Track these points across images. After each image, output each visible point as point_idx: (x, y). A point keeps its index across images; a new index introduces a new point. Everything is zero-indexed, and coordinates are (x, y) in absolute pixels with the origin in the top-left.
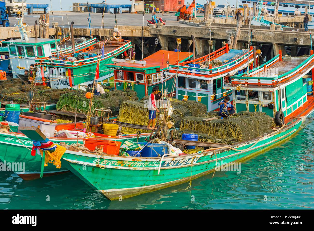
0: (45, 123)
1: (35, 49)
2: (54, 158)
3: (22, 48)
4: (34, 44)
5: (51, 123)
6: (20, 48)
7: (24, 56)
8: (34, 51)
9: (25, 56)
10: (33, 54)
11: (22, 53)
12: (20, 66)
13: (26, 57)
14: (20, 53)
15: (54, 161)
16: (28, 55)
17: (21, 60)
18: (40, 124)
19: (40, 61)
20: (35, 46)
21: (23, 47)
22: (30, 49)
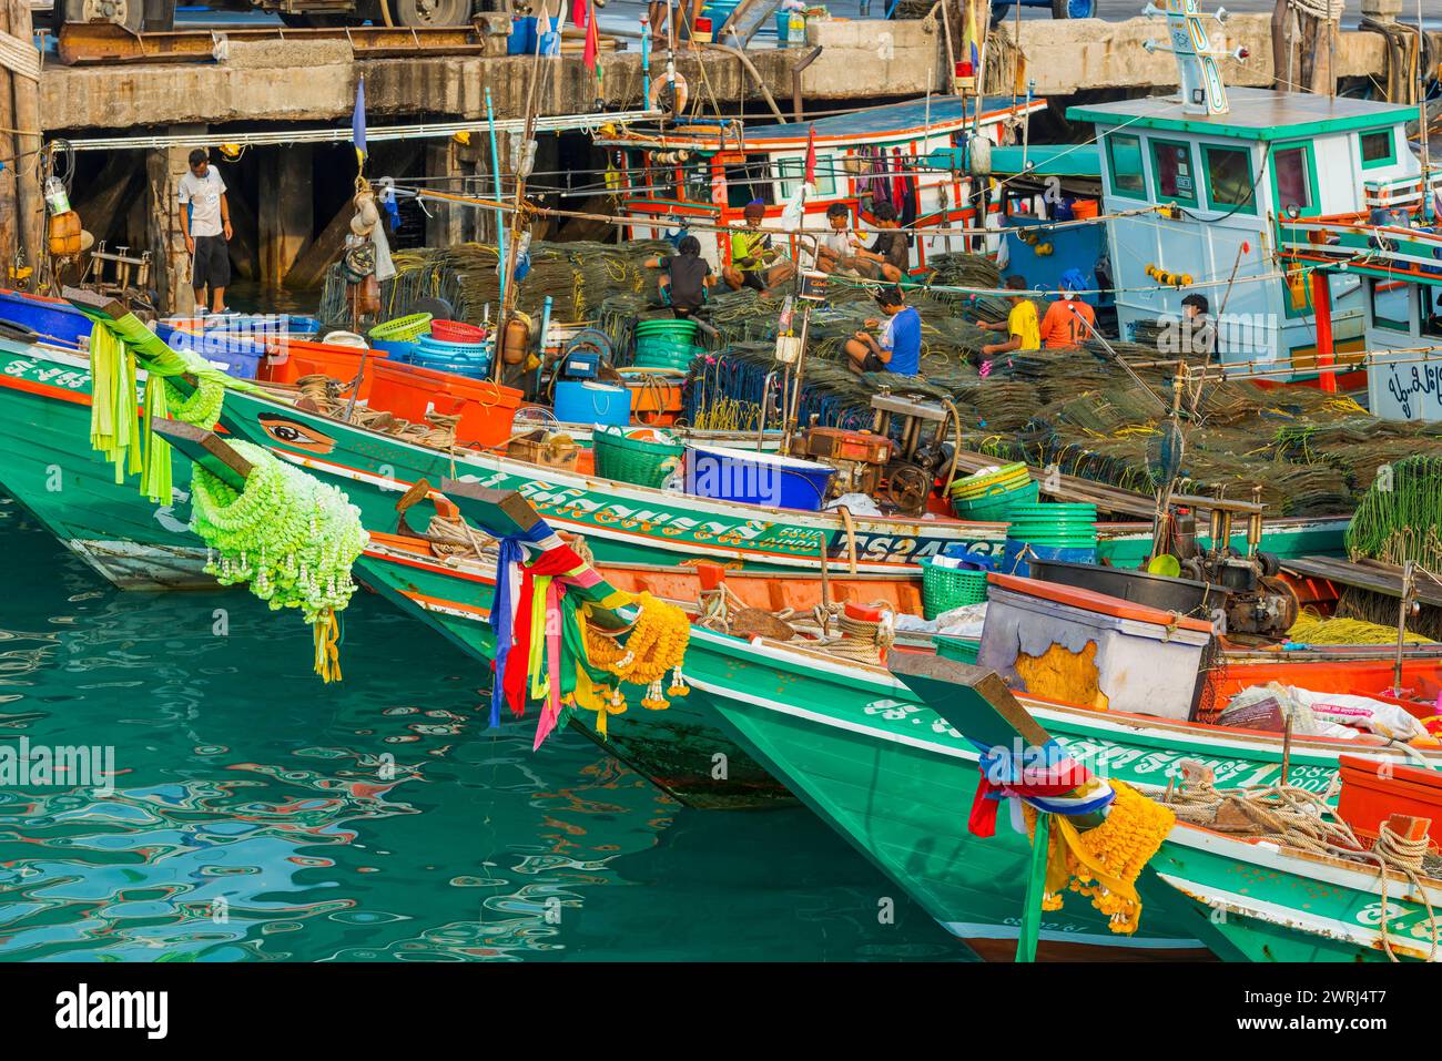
0: (1126, 626)
1: (1262, 163)
2: (1095, 865)
3: (1181, 153)
4: (1259, 132)
5: (1169, 632)
6: (1168, 155)
7: (1194, 203)
8: (1256, 174)
9: (1197, 207)
10: (1245, 191)
11: (1180, 182)
12: (1162, 267)
13: (1203, 211)
14: (1168, 186)
15: (1094, 883)
16: (1215, 201)
17: (1174, 227)
18: (1099, 629)
19: (1315, 237)
20: (1262, 149)
21: (1186, 148)
22: (1229, 163)
